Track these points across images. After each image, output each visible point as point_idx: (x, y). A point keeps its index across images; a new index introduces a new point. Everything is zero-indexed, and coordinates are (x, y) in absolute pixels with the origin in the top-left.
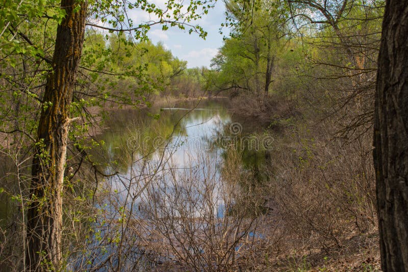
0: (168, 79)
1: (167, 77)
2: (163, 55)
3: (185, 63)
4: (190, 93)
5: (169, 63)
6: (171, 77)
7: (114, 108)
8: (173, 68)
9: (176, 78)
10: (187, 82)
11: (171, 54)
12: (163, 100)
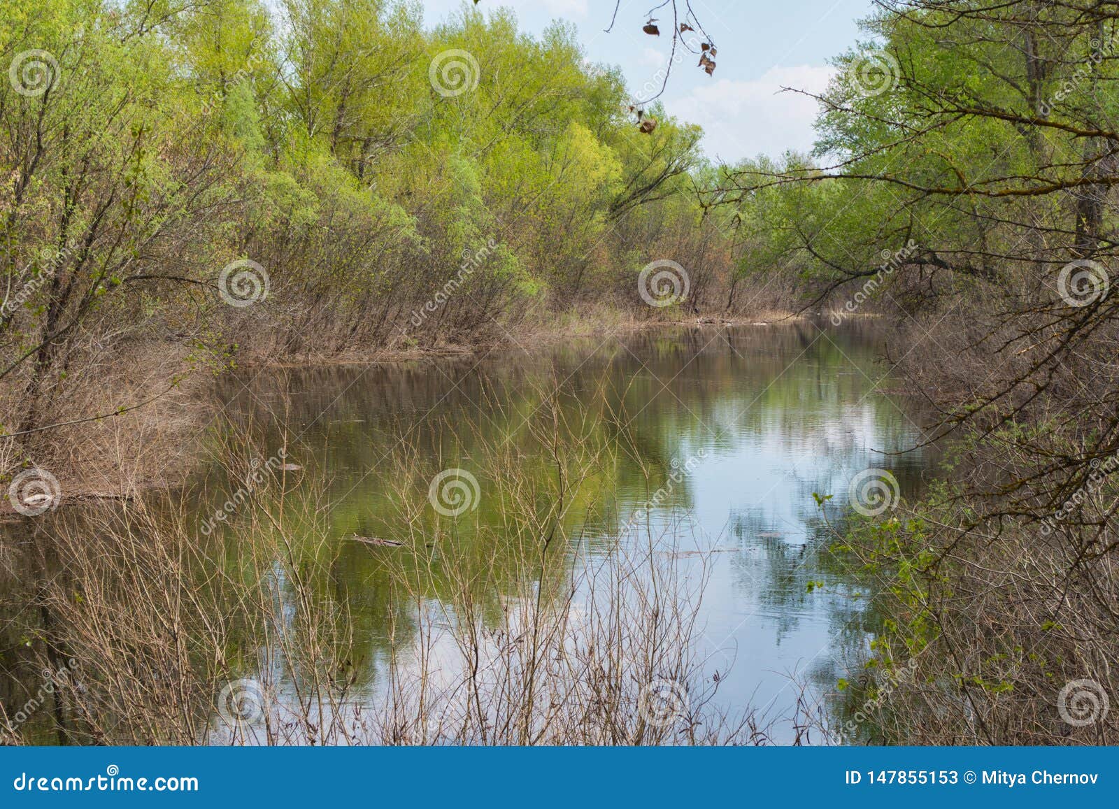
0: (599, 216)
1: (595, 206)
2: (576, 94)
3: (692, 136)
4: (714, 296)
5: (607, 137)
6: (617, 207)
7: (300, 357)
8: (627, 162)
9: (641, 211)
10: (697, 236)
11: (620, 89)
12: (565, 324)
